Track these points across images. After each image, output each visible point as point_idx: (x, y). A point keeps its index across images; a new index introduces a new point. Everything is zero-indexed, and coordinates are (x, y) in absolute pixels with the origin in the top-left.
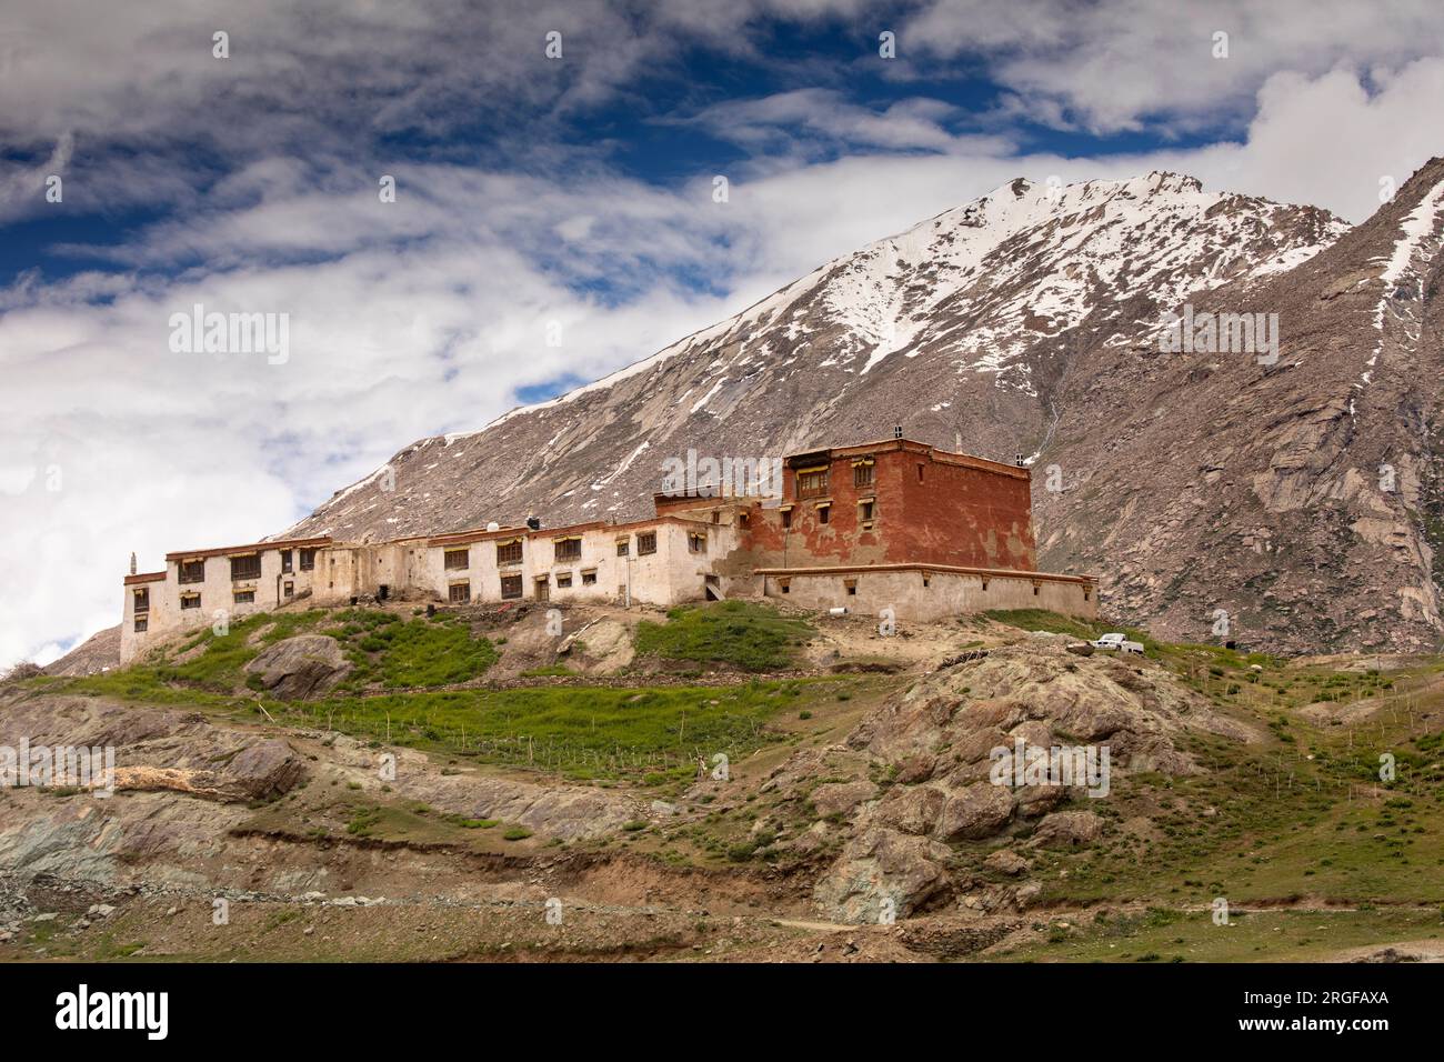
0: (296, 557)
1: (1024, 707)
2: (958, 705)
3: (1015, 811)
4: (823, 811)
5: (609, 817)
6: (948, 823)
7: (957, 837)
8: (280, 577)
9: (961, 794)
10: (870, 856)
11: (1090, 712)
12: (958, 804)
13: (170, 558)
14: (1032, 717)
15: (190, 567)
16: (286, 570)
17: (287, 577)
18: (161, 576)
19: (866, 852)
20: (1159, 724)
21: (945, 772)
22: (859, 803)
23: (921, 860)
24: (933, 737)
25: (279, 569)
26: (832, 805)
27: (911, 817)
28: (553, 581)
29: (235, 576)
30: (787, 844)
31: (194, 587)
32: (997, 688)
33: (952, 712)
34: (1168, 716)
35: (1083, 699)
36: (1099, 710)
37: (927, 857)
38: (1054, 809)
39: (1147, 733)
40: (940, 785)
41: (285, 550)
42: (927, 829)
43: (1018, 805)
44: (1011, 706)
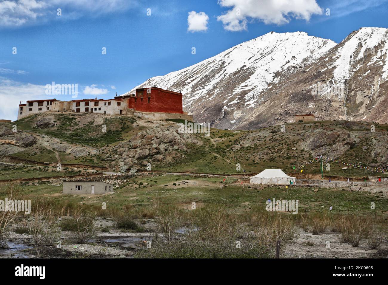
0: (50, 102)
1: (156, 136)
2: (145, 135)
3: (149, 155)
4: (118, 153)
5: (85, 152)
6: (137, 156)
7: (138, 159)
8: (46, 106)
9: (141, 151)
10: (123, 161)
11: (168, 138)
12: (140, 153)
13: (27, 102)
14: (157, 138)
15: (31, 103)
16: (48, 105)
17: (48, 106)
18: (25, 105)
19: (123, 160)
20: (181, 140)
21: (139, 147)
22: (124, 152)
23: (130, 162)
24: (140, 141)
25: (46, 105)
26: (120, 152)
27: (131, 154)
28: (94, 110)
29: (39, 105)
30: (111, 158)
31: (31, 107)
32: (154, 133)
33: (144, 137)
34: (184, 139)
35: (168, 135)
36: (170, 138)
37: (132, 162)
38: (156, 155)
39: (178, 142)
40: (138, 149)
41: (48, 101)
42: (133, 157)
43: (150, 153)
44: (154, 136)
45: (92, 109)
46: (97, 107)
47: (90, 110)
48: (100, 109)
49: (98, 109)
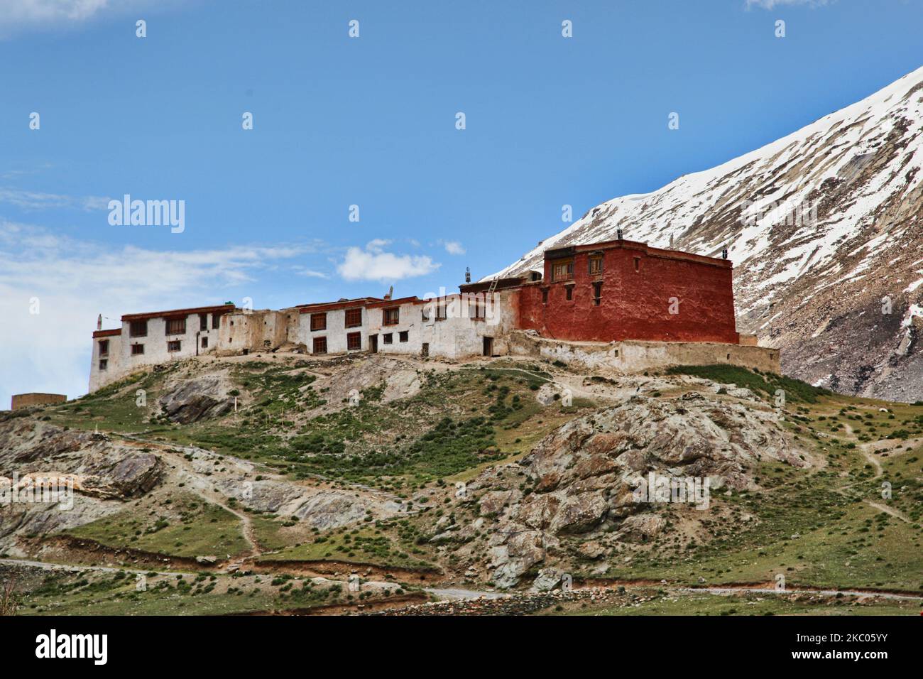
0: (210, 318)
1: (630, 439)
2: (588, 436)
3: (606, 514)
4: (484, 512)
5: (353, 512)
6: (558, 521)
7: (564, 531)
8: (198, 334)
9: (573, 500)
10: (504, 543)
11: (682, 443)
12: (569, 508)
13: (125, 318)
14: (636, 446)
15: (138, 324)
16: (204, 327)
17: (204, 334)
18: (117, 332)
19: (502, 540)
20: (735, 452)
21: (566, 485)
22: (507, 505)
23: (533, 547)
24: (568, 459)
25: (198, 327)
26: (490, 506)
27: (535, 517)
28: (381, 339)
29: (168, 332)
30: (454, 534)
31: (140, 340)
32: (622, 425)
33: (583, 442)
34: (746, 447)
35: (680, 433)
36: (689, 443)
37: (539, 545)
38: (634, 513)
39: (723, 459)
40: (560, 495)
41: (202, 313)
42: (544, 525)
43: (609, 510)
44: (621, 438)
45: (374, 339)
46: (395, 331)
47: (365, 344)
48: (404, 336)
49: (396, 337)
